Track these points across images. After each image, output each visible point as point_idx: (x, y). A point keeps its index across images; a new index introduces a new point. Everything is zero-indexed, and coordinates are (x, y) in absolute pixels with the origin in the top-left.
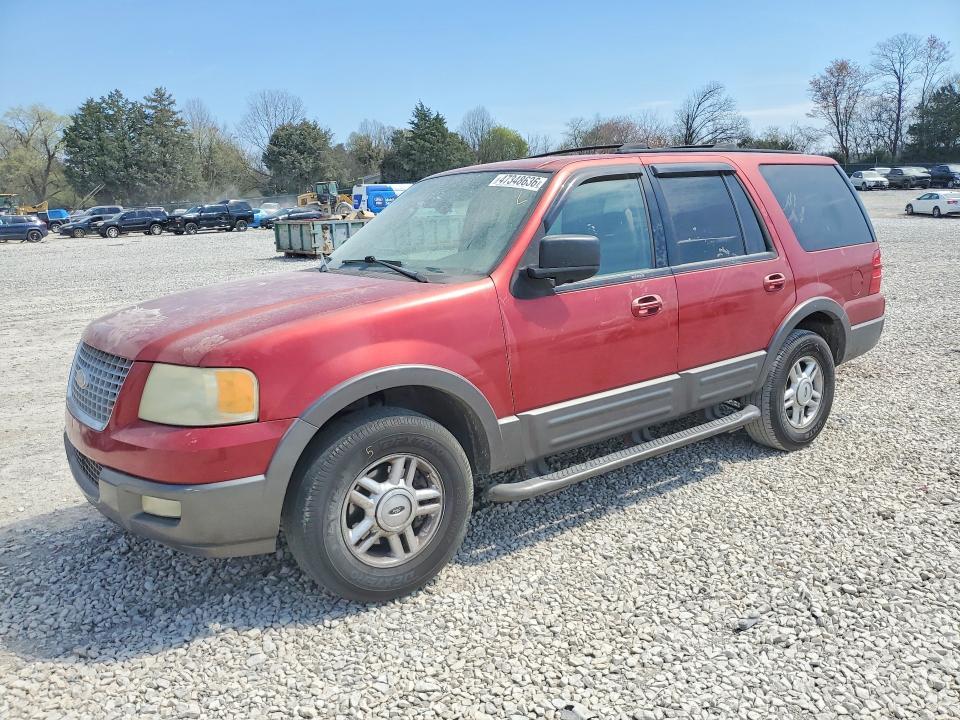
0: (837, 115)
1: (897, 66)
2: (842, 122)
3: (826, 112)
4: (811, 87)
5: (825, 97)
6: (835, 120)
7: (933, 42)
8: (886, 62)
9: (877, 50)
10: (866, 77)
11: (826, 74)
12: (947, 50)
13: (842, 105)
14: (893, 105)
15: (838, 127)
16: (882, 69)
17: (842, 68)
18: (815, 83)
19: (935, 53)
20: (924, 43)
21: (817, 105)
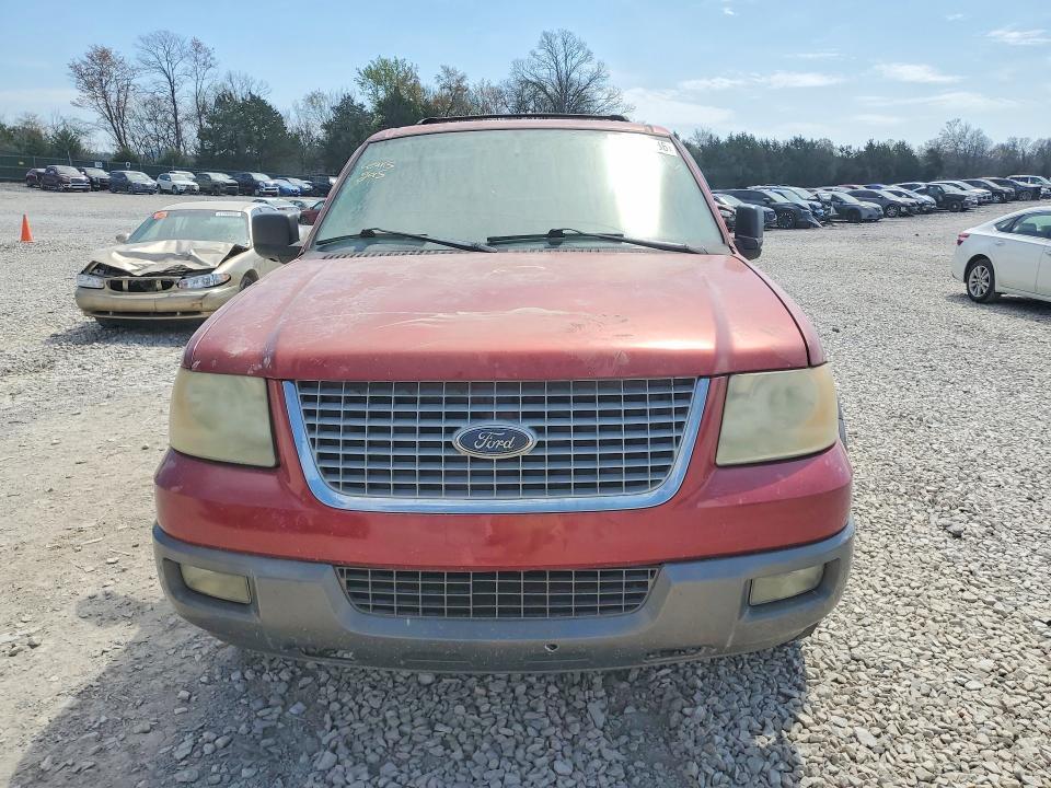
0: (109, 110)
1: (165, 64)
2: (116, 117)
3: (95, 103)
4: (71, 71)
5: (90, 86)
6: (107, 113)
7: (197, 46)
8: (152, 58)
9: (140, 43)
10: (134, 71)
11: (86, 59)
12: (212, 56)
13: (113, 97)
14: (168, 106)
15: (112, 122)
16: (148, 63)
17: (104, 56)
18: (76, 68)
19: (200, 56)
20: (188, 44)
21: (82, 94)
